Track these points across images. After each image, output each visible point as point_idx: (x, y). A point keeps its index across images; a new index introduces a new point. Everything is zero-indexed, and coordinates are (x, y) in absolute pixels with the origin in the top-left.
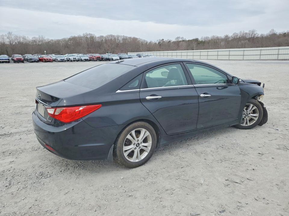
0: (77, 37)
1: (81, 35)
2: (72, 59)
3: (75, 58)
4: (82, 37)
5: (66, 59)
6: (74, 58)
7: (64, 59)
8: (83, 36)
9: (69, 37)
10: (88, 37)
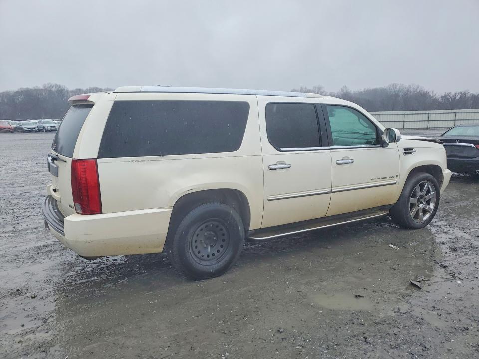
0: (31, 90)
1: (39, 86)
2: (49, 128)
3: (55, 126)
4: (42, 89)
5: (37, 128)
6: (51, 126)
7: (34, 128)
8: (44, 88)
9: (16, 89)
10: (53, 89)
